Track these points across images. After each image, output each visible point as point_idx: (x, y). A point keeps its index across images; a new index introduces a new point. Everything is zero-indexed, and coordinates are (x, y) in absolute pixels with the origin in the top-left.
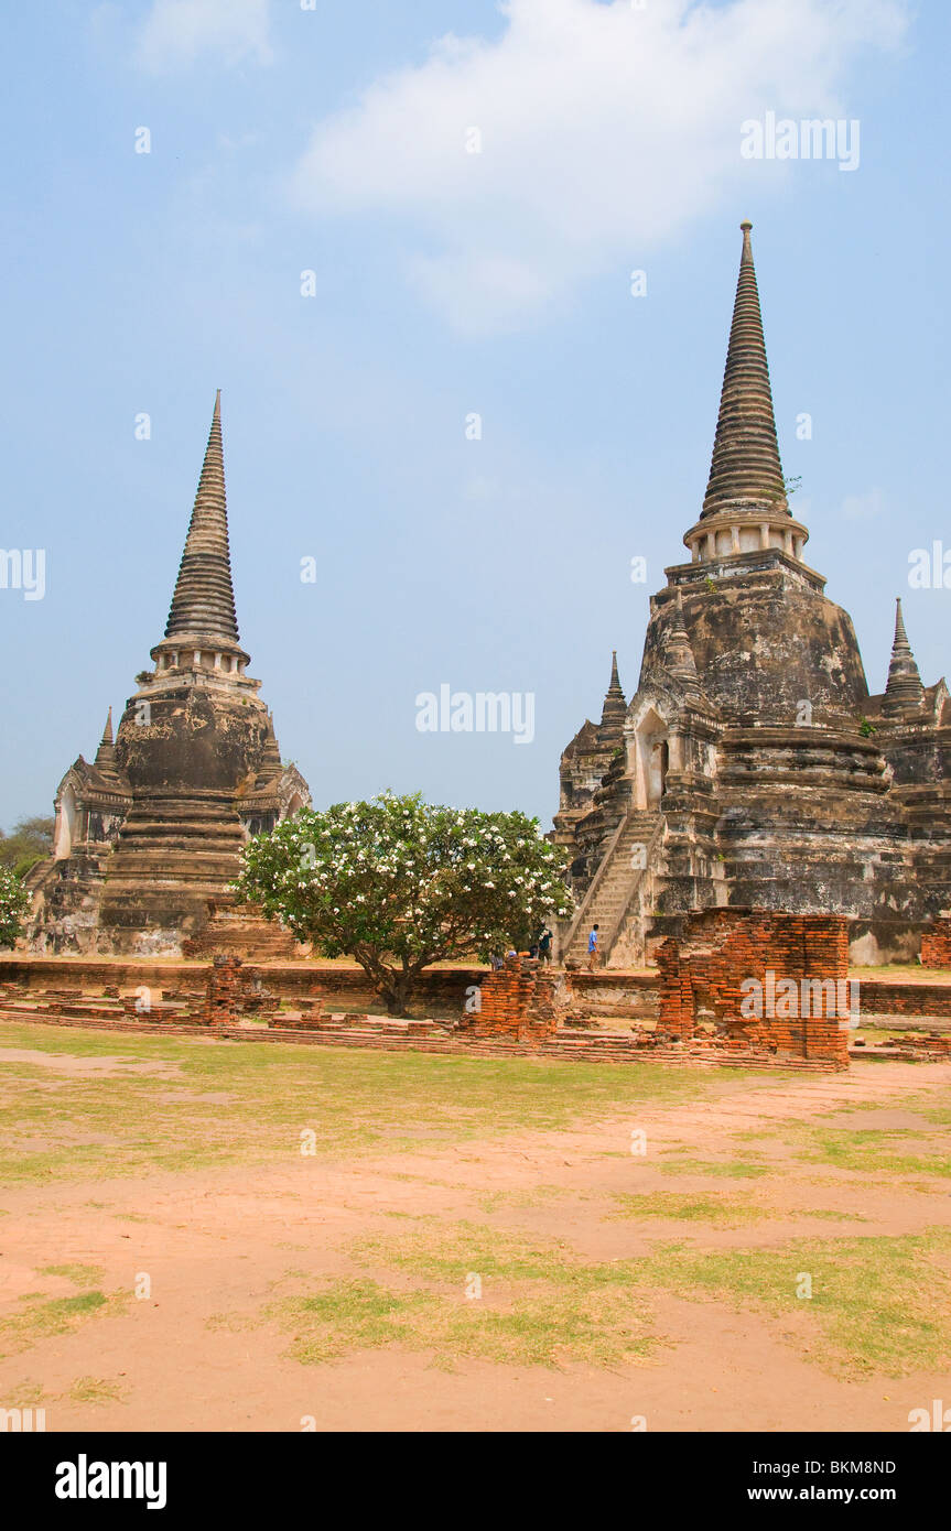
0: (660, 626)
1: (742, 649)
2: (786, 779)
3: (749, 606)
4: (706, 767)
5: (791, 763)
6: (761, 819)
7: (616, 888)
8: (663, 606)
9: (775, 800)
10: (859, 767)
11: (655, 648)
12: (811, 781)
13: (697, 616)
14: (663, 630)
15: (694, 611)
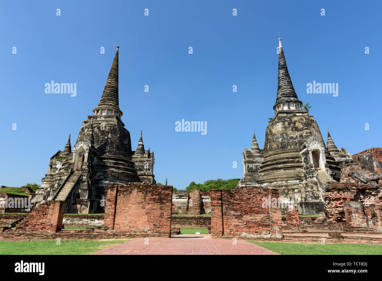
0: (85, 128)
1: (105, 136)
2: (113, 167)
3: (108, 126)
4: (93, 162)
5: (115, 164)
6: (106, 176)
7: (65, 191)
8: (86, 124)
9: (110, 172)
10: (130, 166)
11: (83, 133)
12: (119, 168)
13: (95, 127)
14: (85, 129)
15: (94, 126)
